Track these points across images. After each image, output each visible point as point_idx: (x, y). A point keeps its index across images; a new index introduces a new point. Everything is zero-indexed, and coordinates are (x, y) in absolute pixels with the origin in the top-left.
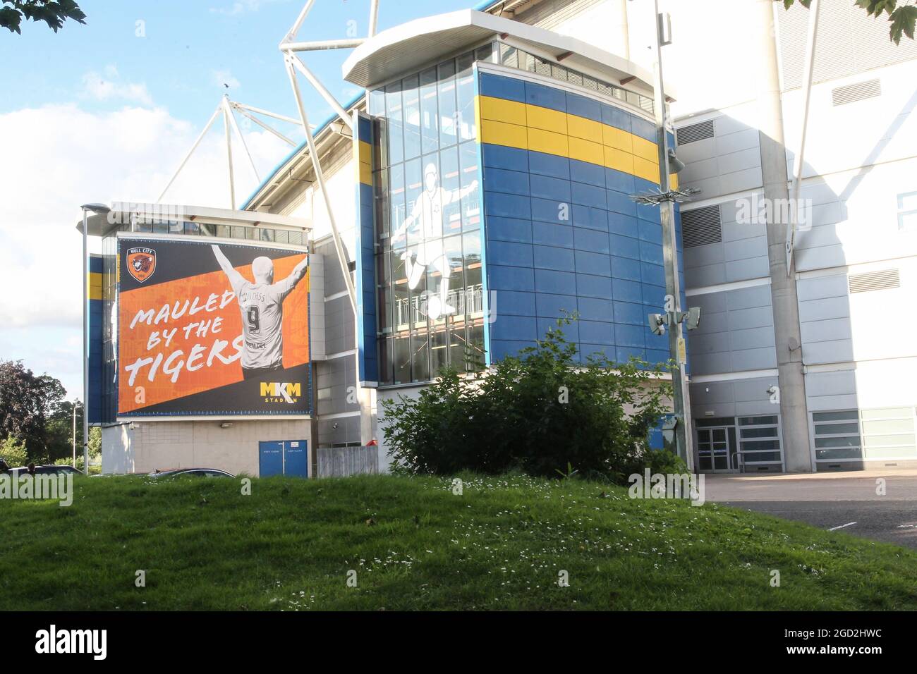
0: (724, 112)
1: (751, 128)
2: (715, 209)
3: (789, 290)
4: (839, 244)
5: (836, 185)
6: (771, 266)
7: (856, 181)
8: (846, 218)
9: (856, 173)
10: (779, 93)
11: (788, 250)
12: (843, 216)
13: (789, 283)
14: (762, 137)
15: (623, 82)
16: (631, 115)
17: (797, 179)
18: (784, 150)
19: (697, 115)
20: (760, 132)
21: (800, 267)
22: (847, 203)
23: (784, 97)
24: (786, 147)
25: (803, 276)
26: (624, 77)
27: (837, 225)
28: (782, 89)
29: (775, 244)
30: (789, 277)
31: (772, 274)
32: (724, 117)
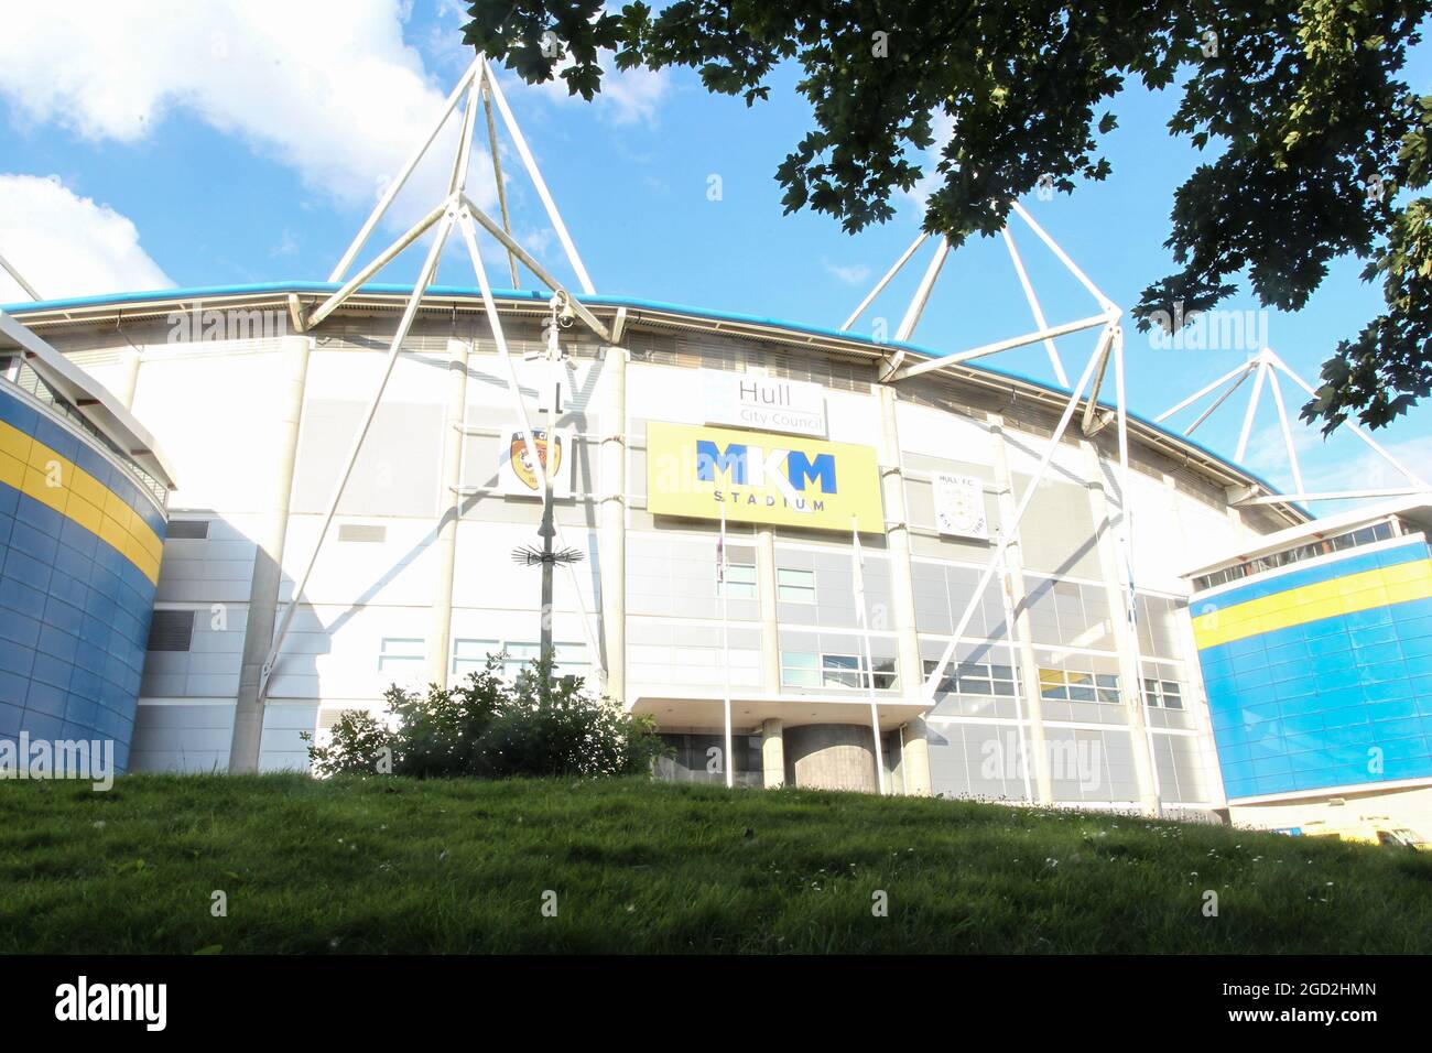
0: (223, 516)
1: (248, 540)
2: (190, 615)
3: (256, 715)
4: (317, 676)
5: (326, 617)
6: (241, 687)
7: (346, 616)
8: (329, 652)
9: (348, 608)
10: (287, 513)
11: (263, 673)
12: (326, 650)
13: (258, 707)
14: (259, 550)
15: (135, 452)
16: (136, 489)
17: (295, 603)
18: (280, 571)
19: (191, 511)
20: (259, 546)
21: (271, 693)
22: (332, 637)
23: (291, 518)
24: (283, 568)
25: (272, 702)
26: (139, 447)
27: (319, 657)
28: (291, 511)
29: (251, 664)
30: (258, 701)
31: (241, 696)
32: (222, 522)
